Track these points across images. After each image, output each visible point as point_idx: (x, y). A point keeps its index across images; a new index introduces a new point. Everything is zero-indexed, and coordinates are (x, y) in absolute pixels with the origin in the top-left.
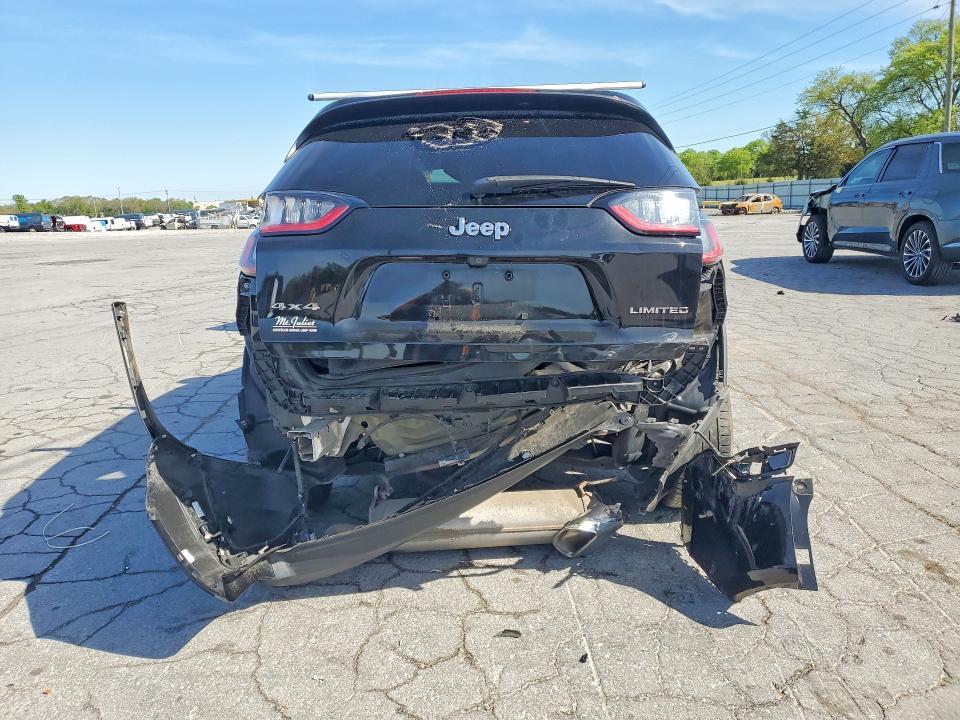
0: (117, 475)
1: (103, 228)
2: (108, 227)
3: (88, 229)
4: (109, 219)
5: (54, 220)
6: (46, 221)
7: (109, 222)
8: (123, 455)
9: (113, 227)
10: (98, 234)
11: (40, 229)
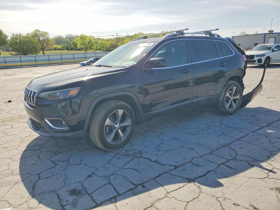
0: (269, 131)
8: (267, 138)
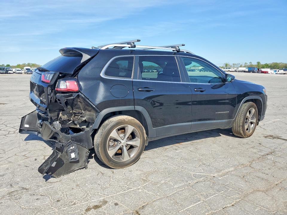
1: (274, 73)
2: (276, 72)
3: (269, 73)
4: (277, 70)
5: (258, 69)
6: (256, 70)
7: (277, 71)
9: (278, 73)
10: (272, 75)
11: (253, 72)
